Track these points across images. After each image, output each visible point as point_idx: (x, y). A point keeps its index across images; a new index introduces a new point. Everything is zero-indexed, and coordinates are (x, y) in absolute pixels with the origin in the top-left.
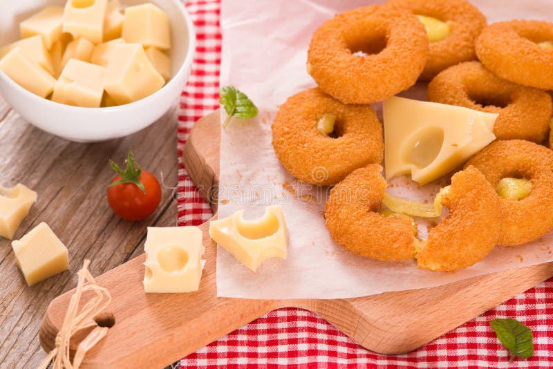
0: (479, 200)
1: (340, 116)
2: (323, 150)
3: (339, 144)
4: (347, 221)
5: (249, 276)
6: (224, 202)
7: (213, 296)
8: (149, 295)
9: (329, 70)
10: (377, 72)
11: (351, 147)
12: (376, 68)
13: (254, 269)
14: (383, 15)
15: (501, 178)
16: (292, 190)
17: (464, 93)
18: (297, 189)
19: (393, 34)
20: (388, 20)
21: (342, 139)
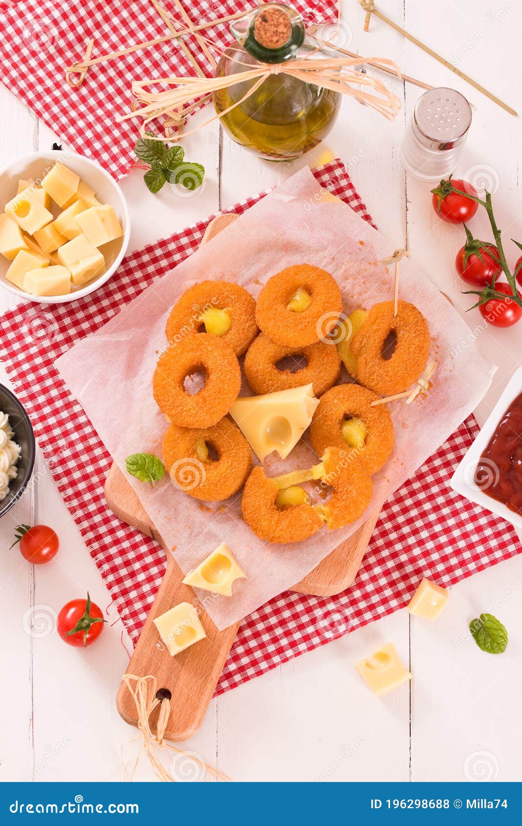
0: (352, 475)
1: (208, 439)
2: (219, 481)
3: (227, 470)
4: (271, 531)
5: (228, 602)
6: (174, 549)
7: (216, 632)
8: (175, 656)
9: (187, 419)
10: (220, 403)
11: (235, 466)
12: (217, 401)
13: (229, 594)
14: (192, 350)
15: (341, 428)
16: (208, 509)
17: (276, 371)
18: (211, 506)
19: (210, 364)
20: (198, 353)
21: (224, 463)
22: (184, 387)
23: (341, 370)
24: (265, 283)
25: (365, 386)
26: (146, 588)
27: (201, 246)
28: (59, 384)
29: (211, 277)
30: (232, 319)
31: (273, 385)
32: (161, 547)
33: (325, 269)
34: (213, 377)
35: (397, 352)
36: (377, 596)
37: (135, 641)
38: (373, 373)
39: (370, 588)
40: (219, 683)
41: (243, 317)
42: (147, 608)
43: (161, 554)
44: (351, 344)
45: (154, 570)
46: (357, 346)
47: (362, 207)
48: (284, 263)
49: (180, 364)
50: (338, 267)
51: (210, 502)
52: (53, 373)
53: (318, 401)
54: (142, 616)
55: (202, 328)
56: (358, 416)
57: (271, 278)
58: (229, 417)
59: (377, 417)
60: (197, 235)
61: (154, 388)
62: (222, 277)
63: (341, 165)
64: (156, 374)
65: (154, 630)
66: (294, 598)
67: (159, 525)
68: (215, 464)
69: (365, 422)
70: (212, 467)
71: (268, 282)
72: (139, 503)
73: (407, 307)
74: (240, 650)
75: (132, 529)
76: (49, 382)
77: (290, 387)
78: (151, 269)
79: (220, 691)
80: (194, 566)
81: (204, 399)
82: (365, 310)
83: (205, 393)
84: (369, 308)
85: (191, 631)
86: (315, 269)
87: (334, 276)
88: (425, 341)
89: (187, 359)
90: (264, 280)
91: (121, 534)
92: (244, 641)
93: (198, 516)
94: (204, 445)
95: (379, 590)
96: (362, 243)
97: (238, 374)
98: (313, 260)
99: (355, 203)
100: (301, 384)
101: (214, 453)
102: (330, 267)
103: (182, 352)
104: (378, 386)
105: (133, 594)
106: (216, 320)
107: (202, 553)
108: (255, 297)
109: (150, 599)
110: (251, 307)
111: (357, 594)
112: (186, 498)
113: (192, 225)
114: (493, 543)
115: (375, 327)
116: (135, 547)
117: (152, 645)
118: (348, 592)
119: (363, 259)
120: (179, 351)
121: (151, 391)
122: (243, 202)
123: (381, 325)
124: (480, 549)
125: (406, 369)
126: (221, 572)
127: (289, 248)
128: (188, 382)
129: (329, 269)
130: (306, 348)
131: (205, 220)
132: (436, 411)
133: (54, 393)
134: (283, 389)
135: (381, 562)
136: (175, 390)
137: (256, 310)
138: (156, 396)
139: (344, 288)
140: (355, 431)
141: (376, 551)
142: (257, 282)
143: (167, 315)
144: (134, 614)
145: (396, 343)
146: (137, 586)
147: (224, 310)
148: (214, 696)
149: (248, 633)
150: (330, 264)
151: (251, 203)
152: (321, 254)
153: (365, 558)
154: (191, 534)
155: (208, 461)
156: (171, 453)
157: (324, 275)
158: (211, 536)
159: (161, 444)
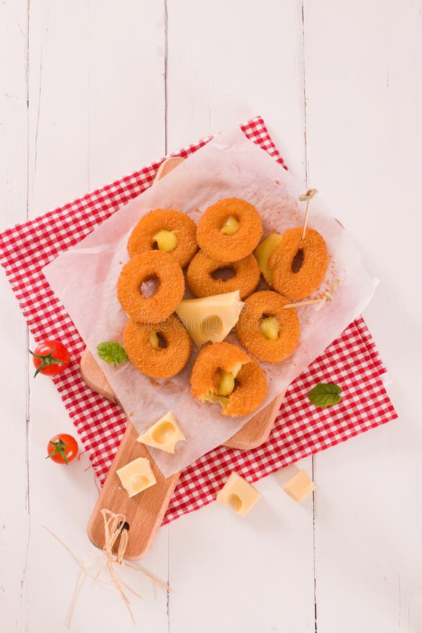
1: (158, 331)
2: (167, 364)
5: (171, 458)
6: (131, 415)
7: (164, 478)
8: (133, 497)
9: (143, 317)
10: (168, 304)
11: (179, 353)
12: (166, 303)
13: (173, 453)
14: (148, 263)
15: (260, 325)
16: (158, 384)
17: (211, 280)
18: (160, 382)
19: (161, 274)
20: (153, 266)
21: (171, 351)
22: (141, 291)
23: (261, 280)
24: (204, 212)
25: (278, 292)
26: (111, 442)
27: (155, 181)
28: (46, 285)
29: (162, 206)
30: (178, 239)
31: (209, 291)
32: (122, 411)
33: (249, 202)
34: (164, 285)
35: (304, 266)
36: (285, 449)
37: (102, 482)
38: (286, 283)
39: (280, 443)
40: (165, 516)
41: (187, 238)
42: (112, 457)
43: (122, 416)
44: (269, 260)
45: (118, 428)
46: (273, 261)
47: (276, 153)
48: (218, 197)
49: (138, 273)
50: (258, 200)
51: (159, 379)
52: (42, 277)
53: (243, 303)
54: (108, 464)
55: (155, 246)
56: (273, 316)
57: (209, 208)
58: (175, 314)
59: (288, 317)
60: (152, 173)
61: (118, 292)
62: (171, 206)
63: (261, 122)
64: (120, 281)
65: (116, 477)
66: (223, 450)
67: (121, 396)
68: (164, 350)
69: (279, 320)
70: (162, 353)
71: (206, 211)
72: (106, 379)
73: (311, 232)
74: (182, 491)
75: (101, 397)
76: (39, 284)
77: (222, 293)
78: (117, 197)
79: (166, 522)
80: (147, 428)
81: (157, 301)
82: (279, 233)
83: (157, 297)
84: (282, 232)
85: (145, 480)
86: (242, 202)
87: (256, 206)
88: (325, 259)
89: (144, 270)
90: (203, 209)
91: (92, 400)
92: (185, 484)
93: (150, 390)
94: (156, 336)
95: (287, 445)
96: (277, 182)
97: (183, 282)
98: (241, 195)
99: (271, 150)
100: (231, 290)
101: (163, 342)
102: (253, 200)
103: (140, 265)
104: (289, 293)
105: (101, 447)
106: (166, 239)
107: (153, 417)
108: (196, 222)
109: (114, 450)
110: (193, 231)
111: (271, 448)
112: (142, 375)
113: (149, 165)
114: (374, 411)
115: (287, 248)
116: (103, 410)
117: (115, 488)
118: (264, 446)
119: (278, 195)
120: (138, 264)
121: (115, 292)
122: (187, 148)
123: (292, 246)
124: (364, 415)
125: (311, 280)
126: (167, 435)
127: (221, 185)
128: (144, 287)
129: (252, 202)
130: (235, 262)
131: (158, 161)
132: (332, 311)
133: (43, 292)
134: (217, 294)
135: (289, 423)
136: (133, 294)
137: (197, 233)
138: (119, 298)
139: (263, 216)
140: (271, 327)
141: (285, 415)
142: (197, 211)
143: (129, 234)
144: (102, 462)
145: (303, 260)
146: (105, 440)
147: (173, 232)
148: (162, 525)
149: (188, 477)
150: (253, 198)
151: (193, 149)
152: (246, 189)
153: (277, 420)
154: (144, 403)
155: (158, 348)
156: (131, 342)
157: (248, 207)
158: (159, 405)
159: (122, 334)
